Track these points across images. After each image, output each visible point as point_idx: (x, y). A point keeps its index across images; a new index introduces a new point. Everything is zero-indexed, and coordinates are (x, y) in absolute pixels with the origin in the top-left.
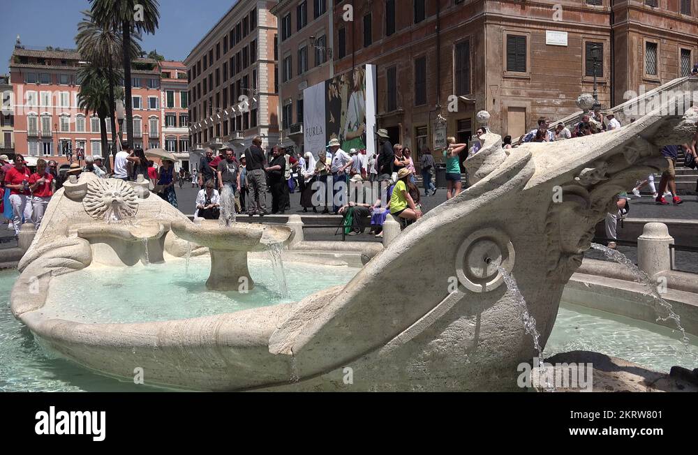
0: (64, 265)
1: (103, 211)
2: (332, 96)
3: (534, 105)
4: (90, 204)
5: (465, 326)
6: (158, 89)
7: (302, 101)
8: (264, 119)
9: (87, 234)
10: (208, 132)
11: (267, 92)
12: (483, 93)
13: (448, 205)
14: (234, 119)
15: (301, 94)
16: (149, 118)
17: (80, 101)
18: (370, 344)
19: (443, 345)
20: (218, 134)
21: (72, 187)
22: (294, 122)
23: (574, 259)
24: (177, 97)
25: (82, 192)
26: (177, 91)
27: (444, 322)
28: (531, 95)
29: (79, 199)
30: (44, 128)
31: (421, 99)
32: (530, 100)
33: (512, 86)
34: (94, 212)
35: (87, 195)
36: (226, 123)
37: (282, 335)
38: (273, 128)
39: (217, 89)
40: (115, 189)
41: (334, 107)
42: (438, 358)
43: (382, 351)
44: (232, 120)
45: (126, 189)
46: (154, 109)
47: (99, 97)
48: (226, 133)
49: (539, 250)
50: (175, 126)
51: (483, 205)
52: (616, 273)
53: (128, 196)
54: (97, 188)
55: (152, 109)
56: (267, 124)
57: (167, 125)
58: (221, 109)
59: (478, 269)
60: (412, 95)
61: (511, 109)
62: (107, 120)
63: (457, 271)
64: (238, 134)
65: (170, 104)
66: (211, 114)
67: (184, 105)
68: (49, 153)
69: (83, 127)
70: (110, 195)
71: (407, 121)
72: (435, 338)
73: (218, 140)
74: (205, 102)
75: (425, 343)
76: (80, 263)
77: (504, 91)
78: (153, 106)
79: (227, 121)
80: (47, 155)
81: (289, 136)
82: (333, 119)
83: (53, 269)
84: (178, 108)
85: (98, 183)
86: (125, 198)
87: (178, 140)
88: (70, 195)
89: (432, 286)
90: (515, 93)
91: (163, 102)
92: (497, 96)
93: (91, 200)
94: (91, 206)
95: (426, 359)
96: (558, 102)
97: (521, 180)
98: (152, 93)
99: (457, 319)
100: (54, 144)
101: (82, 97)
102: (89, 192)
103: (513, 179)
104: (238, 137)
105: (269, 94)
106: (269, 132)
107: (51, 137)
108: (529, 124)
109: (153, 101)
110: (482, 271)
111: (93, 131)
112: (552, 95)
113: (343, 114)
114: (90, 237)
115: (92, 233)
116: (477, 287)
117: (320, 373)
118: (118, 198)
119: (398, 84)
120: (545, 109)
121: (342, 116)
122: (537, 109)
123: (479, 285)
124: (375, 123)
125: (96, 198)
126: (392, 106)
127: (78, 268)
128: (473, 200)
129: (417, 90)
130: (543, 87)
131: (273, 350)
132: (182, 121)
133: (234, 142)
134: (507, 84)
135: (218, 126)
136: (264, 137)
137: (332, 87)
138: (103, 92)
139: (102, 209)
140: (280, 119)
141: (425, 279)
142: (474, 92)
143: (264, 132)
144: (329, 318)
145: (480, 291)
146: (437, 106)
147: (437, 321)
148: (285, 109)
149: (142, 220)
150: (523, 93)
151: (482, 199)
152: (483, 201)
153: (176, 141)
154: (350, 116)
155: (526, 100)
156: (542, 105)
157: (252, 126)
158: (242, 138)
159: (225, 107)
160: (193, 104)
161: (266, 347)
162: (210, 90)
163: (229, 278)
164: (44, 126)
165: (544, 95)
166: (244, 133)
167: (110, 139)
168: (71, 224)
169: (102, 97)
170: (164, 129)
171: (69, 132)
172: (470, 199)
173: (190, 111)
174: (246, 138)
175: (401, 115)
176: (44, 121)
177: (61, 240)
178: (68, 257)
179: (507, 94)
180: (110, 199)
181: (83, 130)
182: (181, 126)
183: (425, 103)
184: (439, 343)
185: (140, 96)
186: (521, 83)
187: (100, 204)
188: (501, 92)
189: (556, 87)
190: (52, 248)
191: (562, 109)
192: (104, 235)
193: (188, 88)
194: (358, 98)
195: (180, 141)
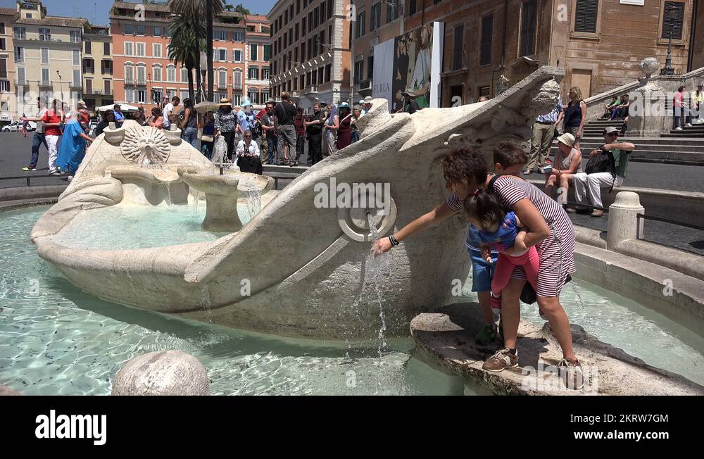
0: (95, 201)
1: (138, 156)
2: (400, 54)
3: (601, 67)
4: (126, 148)
5: (350, 270)
6: (242, 43)
7: (373, 57)
8: (337, 75)
9: (119, 175)
10: (286, 85)
11: (341, 47)
12: (547, 53)
13: (326, 161)
14: (310, 73)
15: (372, 51)
16: (234, 70)
17: (170, 52)
18: (269, 280)
19: (332, 286)
20: (295, 88)
21: (110, 133)
22: (365, 78)
23: (459, 218)
24: (261, 50)
25: (119, 137)
26: (260, 45)
27: (331, 266)
28: (599, 57)
29: (117, 144)
30: (139, 78)
31: (485, 59)
32: (597, 62)
33: (579, 47)
34: (129, 156)
35: (124, 141)
36: (302, 77)
37: (196, 267)
38: (345, 83)
39: (297, 44)
40: (149, 136)
41: (402, 64)
42: (328, 296)
43: (279, 287)
44: (309, 74)
45: (160, 136)
46: (239, 62)
47: (186, 49)
48: (302, 87)
49: (424, 207)
50: (257, 78)
51: (358, 163)
52: (587, 239)
53: (161, 143)
54: (133, 134)
55: (236, 62)
56: (340, 80)
57: (249, 78)
58: (298, 63)
59: (359, 221)
60: (477, 55)
61: (576, 71)
62: (194, 71)
63: (339, 221)
64: (313, 88)
65: (254, 57)
66: (290, 68)
67: (266, 59)
68: (143, 101)
69: (173, 77)
70: (145, 141)
71: (471, 80)
72: (325, 279)
73: (295, 93)
74: (285, 56)
75: (317, 283)
76: (112, 200)
77: (570, 52)
78: (238, 59)
79: (304, 75)
80: (141, 102)
81: (359, 92)
82: (399, 77)
83: (83, 203)
84: (261, 62)
85: (134, 130)
86: (158, 145)
87: (260, 92)
88: (110, 140)
89: (319, 233)
90: (582, 55)
91: (246, 55)
92: (561, 58)
93: (128, 145)
94: (128, 150)
95: (318, 296)
96: (628, 66)
97: (396, 142)
98: (237, 46)
99: (344, 263)
100: (148, 93)
101: (172, 49)
102: (126, 138)
103: (386, 141)
104: (312, 91)
105: (343, 50)
106: (341, 87)
107: (145, 86)
108: (594, 86)
109: (238, 55)
110: (364, 222)
111: (183, 81)
112: (622, 58)
113: (410, 72)
114: (122, 178)
115: (123, 174)
116: (360, 237)
117: (234, 302)
118: (151, 145)
119: (464, 42)
120: (613, 72)
121: (408, 73)
122: (604, 72)
123: (362, 235)
124: (439, 81)
125: (131, 143)
126: (457, 65)
127: (108, 204)
128: (349, 158)
129: (482, 49)
130: (612, 49)
131: (188, 278)
132: (264, 74)
133: (309, 96)
134: (574, 44)
135: (295, 80)
136: (337, 92)
137: (401, 44)
138: (190, 45)
139: (136, 153)
140: (352, 75)
141: (312, 226)
142: (538, 52)
143: (337, 87)
144: (228, 253)
145: (363, 241)
146: (500, 66)
147: (325, 264)
148: (356, 65)
149: (172, 165)
150: (590, 55)
151: (357, 158)
152: (357, 160)
153: (258, 93)
154: (416, 74)
155: (593, 62)
156: (610, 68)
157: (326, 81)
158: (317, 92)
159: (302, 62)
160: (274, 58)
161: (182, 276)
162: (290, 44)
163: (219, 220)
164: (139, 75)
165: (614, 58)
166: (318, 87)
167: (195, 89)
168: (107, 166)
169: (190, 49)
170: (247, 82)
171: (161, 81)
172: (346, 157)
173: (271, 65)
174: (321, 93)
175: (466, 74)
176: (139, 71)
177: (99, 179)
178: (100, 194)
179: (573, 55)
180: (144, 145)
181: (173, 80)
182: (262, 79)
183: (490, 62)
184: (328, 284)
185: (226, 49)
186: (589, 45)
187: (135, 149)
188: (567, 53)
189: (627, 49)
190: (87, 186)
191: (631, 73)
192: (134, 177)
193: (270, 42)
194: (425, 55)
195: (261, 93)
